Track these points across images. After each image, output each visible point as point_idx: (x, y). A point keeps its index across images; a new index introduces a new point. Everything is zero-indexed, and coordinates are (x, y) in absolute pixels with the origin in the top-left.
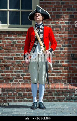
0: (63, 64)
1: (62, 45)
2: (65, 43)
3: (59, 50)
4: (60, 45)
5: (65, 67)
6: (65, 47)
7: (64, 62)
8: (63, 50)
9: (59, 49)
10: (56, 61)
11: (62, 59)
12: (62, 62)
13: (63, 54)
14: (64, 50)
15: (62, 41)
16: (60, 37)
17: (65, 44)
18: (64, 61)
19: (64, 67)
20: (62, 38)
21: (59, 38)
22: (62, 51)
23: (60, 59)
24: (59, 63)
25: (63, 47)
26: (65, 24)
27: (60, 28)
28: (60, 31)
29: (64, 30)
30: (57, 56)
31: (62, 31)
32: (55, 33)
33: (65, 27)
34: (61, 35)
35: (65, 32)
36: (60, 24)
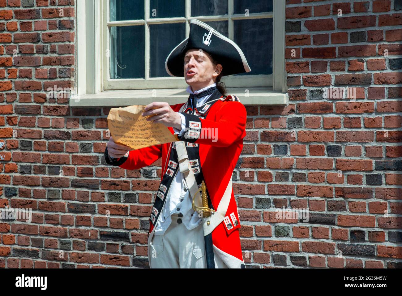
0: (379, 244)
1: (374, 161)
2: (389, 154)
3: (364, 186)
4: (366, 162)
5: (389, 261)
6: (387, 173)
7: (387, 238)
8: (381, 184)
9: (364, 179)
10: (352, 232)
11: (376, 224)
12: (376, 237)
13: (382, 201)
14: (383, 186)
15: (374, 144)
16: (365, 127)
17: (388, 157)
18: (386, 232)
19: (384, 258)
20: (375, 131)
21: (363, 130)
22: (377, 191)
23: (370, 223)
24: (363, 240)
25: (381, 173)
26: (389, 71)
27: (366, 88)
28: (366, 101)
29: (383, 97)
30: (354, 208)
31: (375, 102)
32: (347, 111)
33: (388, 83)
34: (373, 116)
35: (388, 103)
36: (366, 72)
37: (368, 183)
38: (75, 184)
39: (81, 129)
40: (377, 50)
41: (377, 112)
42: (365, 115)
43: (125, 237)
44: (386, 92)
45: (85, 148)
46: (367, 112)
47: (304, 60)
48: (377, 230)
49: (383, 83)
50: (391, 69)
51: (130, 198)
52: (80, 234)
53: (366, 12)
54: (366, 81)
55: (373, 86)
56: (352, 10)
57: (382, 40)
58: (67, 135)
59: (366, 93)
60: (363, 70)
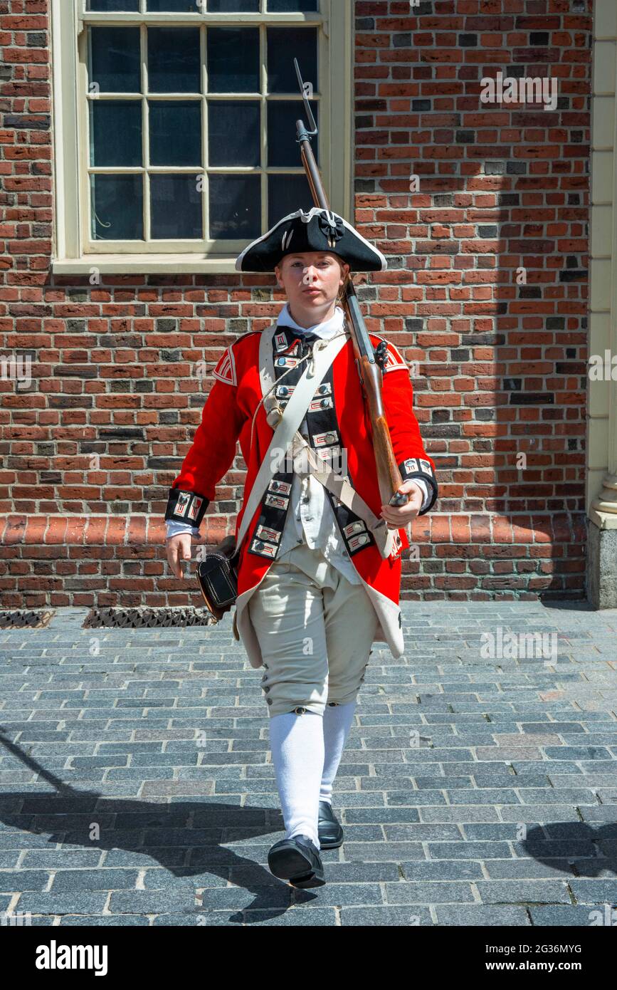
0: (465, 423)
1: (460, 335)
2: (477, 327)
3: (449, 362)
4: (451, 336)
5: (475, 440)
6: (475, 347)
7: (473, 416)
8: (468, 360)
9: (449, 355)
10: (435, 413)
11: (462, 402)
12: (461, 416)
13: (469, 378)
14: (471, 362)
15: (460, 317)
16: (451, 299)
17: (476, 331)
18: (473, 409)
19: (470, 437)
20: (462, 303)
21: (448, 302)
22: (463, 367)
23: (455, 401)
24: (447, 420)
25: (469, 347)
26: (478, 239)
27: (453, 256)
28: (452, 270)
29: (472, 266)
30: (437, 386)
31: (462, 272)
32: (430, 282)
33: (477, 252)
34: (460, 287)
35: (478, 273)
36: (452, 239)
37: (454, 358)
38: (59, 372)
39: (67, 302)
40: (465, 216)
41: (464, 283)
42: (451, 286)
43: (138, 434)
44: (475, 261)
45: (74, 327)
46: (453, 282)
47: (379, 224)
48: (463, 408)
49: (472, 252)
50: (481, 237)
51: (142, 386)
52: (69, 434)
53: (453, 173)
54: (453, 250)
55: (458, 254)
56: (437, 171)
57: (470, 205)
58: (48, 311)
59: (452, 262)
60: (448, 237)
